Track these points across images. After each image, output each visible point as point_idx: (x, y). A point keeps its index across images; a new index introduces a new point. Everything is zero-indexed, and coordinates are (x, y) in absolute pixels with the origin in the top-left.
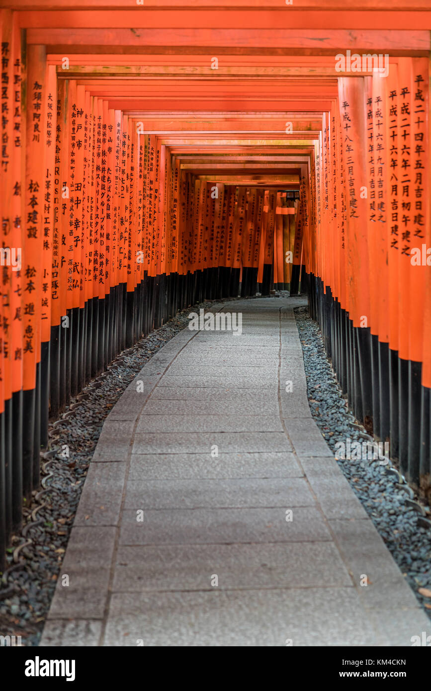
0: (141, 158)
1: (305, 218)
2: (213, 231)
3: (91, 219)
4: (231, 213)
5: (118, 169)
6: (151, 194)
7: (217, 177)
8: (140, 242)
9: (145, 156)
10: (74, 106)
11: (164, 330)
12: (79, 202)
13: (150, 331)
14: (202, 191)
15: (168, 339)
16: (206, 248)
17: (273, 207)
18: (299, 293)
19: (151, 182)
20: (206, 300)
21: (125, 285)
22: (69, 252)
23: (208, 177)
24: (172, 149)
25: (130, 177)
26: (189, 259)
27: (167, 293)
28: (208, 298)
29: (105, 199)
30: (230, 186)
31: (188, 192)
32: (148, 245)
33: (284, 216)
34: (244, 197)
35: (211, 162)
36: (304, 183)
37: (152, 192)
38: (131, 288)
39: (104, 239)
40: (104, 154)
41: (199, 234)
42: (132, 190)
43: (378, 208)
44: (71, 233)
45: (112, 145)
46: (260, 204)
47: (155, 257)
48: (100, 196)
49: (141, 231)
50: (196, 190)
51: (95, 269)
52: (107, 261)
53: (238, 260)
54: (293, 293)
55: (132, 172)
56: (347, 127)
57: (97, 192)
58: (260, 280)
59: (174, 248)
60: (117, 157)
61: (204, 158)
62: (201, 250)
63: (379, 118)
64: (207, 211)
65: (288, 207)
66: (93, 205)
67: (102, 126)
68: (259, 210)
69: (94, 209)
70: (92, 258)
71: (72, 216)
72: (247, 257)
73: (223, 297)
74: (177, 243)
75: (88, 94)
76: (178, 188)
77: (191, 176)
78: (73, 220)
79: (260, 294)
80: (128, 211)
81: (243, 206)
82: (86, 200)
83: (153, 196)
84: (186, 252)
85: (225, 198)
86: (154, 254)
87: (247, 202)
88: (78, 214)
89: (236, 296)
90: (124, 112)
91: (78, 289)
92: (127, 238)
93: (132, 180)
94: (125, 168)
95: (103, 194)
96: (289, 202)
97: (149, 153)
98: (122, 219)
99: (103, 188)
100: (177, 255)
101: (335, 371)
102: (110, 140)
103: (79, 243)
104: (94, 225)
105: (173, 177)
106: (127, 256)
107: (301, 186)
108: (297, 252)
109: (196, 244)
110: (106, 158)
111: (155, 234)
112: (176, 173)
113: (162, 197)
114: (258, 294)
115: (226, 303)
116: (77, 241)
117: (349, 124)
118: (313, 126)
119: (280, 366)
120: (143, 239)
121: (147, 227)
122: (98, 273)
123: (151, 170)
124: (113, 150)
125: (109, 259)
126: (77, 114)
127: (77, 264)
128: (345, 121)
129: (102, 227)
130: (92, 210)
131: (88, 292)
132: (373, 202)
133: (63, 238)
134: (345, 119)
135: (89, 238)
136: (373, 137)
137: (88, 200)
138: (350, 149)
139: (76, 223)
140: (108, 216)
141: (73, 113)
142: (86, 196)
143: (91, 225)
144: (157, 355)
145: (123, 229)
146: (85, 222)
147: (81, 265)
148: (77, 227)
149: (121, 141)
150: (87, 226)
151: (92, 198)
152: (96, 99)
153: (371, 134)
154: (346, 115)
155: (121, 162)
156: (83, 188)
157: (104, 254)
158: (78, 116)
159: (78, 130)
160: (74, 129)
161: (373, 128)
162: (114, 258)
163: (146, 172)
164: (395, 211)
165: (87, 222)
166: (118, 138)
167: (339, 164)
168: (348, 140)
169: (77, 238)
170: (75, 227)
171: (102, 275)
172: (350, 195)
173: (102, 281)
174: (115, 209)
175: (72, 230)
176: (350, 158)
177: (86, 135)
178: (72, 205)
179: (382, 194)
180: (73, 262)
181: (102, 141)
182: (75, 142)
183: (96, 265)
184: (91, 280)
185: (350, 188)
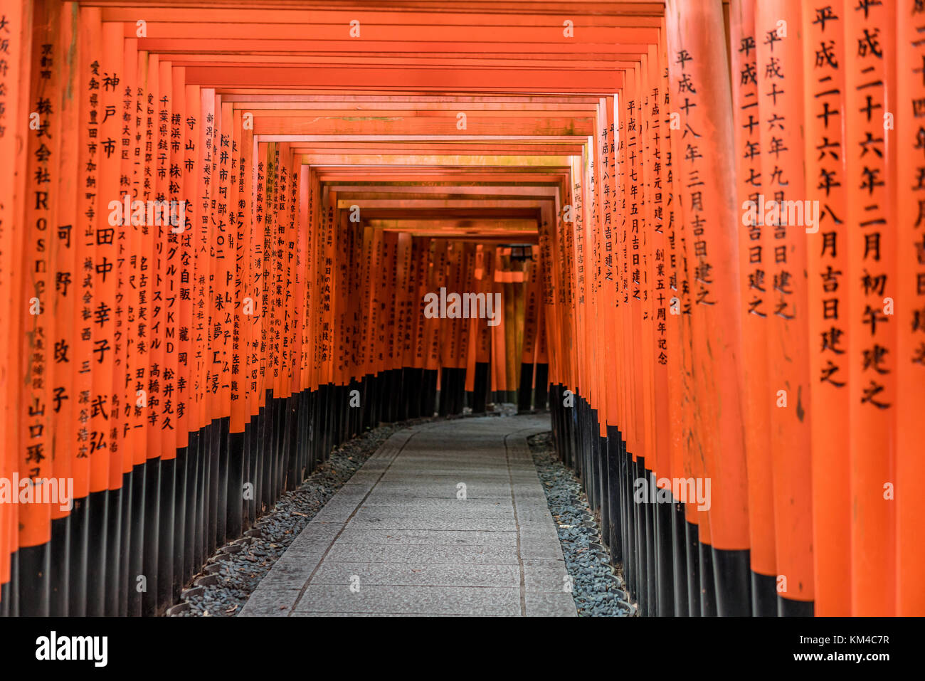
0: (260, 186)
1: (548, 290)
2: (393, 310)
3: (143, 301)
4: (423, 281)
5: (209, 202)
6: (280, 251)
7: (401, 223)
8: (258, 338)
9: (269, 181)
10: (95, 66)
11: (304, 492)
12: (108, 268)
13: (278, 495)
14: (375, 245)
15: (312, 511)
16: (381, 338)
17: (489, 271)
18: (532, 408)
19: (281, 229)
20: (381, 424)
21: (225, 421)
22: (81, 375)
23: (386, 222)
24: (323, 174)
25: (237, 218)
26: (353, 358)
27: (312, 422)
28: (385, 420)
29: (177, 262)
30: (422, 238)
31: (352, 246)
32: (275, 342)
33: (505, 285)
34: (443, 256)
35: (390, 197)
36: (546, 233)
37: (283, 247)
38: (237, 427)
39: (175, 340)
40: (174, 171)
41: (371, 316)
42: (241, 243)
43: (775, 286)
44: (86, 334)
45: (194, 155)
46: (469, 267)
47: (289, 363)
48: (164, 255)
49: (260, 319)
50: (366, 243)
51: (152, 402)
52: (182, 383)
53: (434, 356)
54: (523, 409)
55: (242, 210)
56: (687, 105)
57: (159, 247)
58: (470, 386)
59: (325, 342)
60: (207, 181)
61: (378, 189)
62: (374, 342)
63: (776, 79)
64: (384, 277)
65: (512, 270)
66: (148, 273)
67: (169, 118)
68: (468, 276)
69: (149, 281)
70: (145, 381)
71: (88, 298)
72: (448, 351)
73: (410, 417)
74: (332, 334)
75: (132, 45)
76: (333, 241)
78: (93, 306)
79: (471, 410)
80: (232, 282)
81: (441, 270)
82: (127, 263)
83: (285, 255)
84: (349, 347)
85: (413, 258)
86: (288, 357)
87: (449, 263)
88: (106, 291)
89: (431, 415)
90: (223, 95)
91: (104, 453)
92: (231, 333)
93: (241, 224)
94: (227, 201)
95: (173, 251)
96: (514, 263)
97: (276, 176)
98: (219, 297)
99: (172, 238)
100: (331, 353)
101: (634, 598)
102: (190, 147)
103: (109, 355)
104: (148, 313)
105: (324, 221)
106: (230, 366)
107: (541, 238)
108: (529, 343)
109: (365, 332)
110: (180, 181)
111: (289, 321)
112: (331, 215)
113: (303, 257)
114: (467, 410)
115: (415, 429)
116: (102, 349)
117: (693, 98)
118: (578, 127)
119: (522, 584)
120: (264, 332)
121: (273, 310)
122: (159, 409)
123: (282, 207)
124: (195, 165)
125: (186, 379)
126: (102, 83)
127: (103, 399)
128: (681, 93)
129: (170, 317)
130: (143, 284)
131: (134, 451)
132: (758, 271)
133: (62, 348)
134: (682, 88)
135: (137, 340)
136: (757, 123)
137: (133, 263)
138: (695, 154)
139: (99, 312)
140: (185, 294)
141: (93, 81)
142: (127, 255)
143: (141, 314)
144: (287, 555)
145: (220, 317)
146: (125, 310)
147: (115, 399)
148: (102, 321)
149: (215, 150)
150: (130, 317)
151: (144, 260)
152: (154, 58)
153: (751, 117)
154: (685, 80)
155: (217, 190)
156: (120, 238)
157: (175, 370)
158: (107, 89)
159: (106, 118)
160: (94, 114)
161: (756, 104)
162: (198, 374)
163: (271, 211)
164: (830, 295)
165: (131, 310)
166: (208, 143)
167: (649, 192)
168: (690, 133)
169: (102, 344)
170: (97, 322)
171: (170, 413)
172: (697, 255)
173: (170, 423)
174: (202, 280)
175: (89, 329)
176: (695, 175)
177: (126, 130)
178: (89, 275)
179: (784, 254)
180: (91, 396)
181: (169, 146)
182: (97, 141)
183: (154, 394)
184: (141, 426)
185: (695, 239)
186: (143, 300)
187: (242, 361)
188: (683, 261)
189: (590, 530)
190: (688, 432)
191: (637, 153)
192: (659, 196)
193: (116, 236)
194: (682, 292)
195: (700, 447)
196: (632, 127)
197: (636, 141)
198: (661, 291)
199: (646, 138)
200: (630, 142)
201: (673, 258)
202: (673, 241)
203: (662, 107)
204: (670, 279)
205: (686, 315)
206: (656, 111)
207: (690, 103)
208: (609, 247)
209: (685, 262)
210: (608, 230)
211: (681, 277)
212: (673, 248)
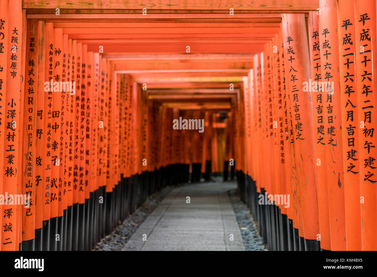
0: (117, 91)
2: (171, 140)
5: (97, 99)
7: (174, 104)
8: (117, 153)
9: (121, 89)
10: (51, 46)
11: (136, 215)
12: (57, 127)
13: (126, 216)
15: (140, 223)
16: (167, 152)
17: (211, 123)
18: (229, 178)
19: (126, 108)
20: (167, 186)
21: (104, 188)
22: (47, 170)
23: (168, 104)
24: (142, 86)
25: (109, 105)
26: (156, 160)
28: (169, 184)
29: (84, 123)
30: (183, 110)
31: (155, 114)
32: (124, 154)
33: (218, 129)
35: (170, 94)
36: (234, 108)
37: (127, 116)
38: (109, 190)
39: (84, 155)
40: (83, 87)
41: (163, 142)
42: (110, 114)
43: (328, 132)
44: (49, 154)
45: (91, 80)
47: (129, 162)
48: (79, 121)
49: (118, 145)
50: (160, 113)
51: (75, 180)
52: (87, 172)
53: (188, 158)
54: (225, 180)
55: (110, 101)
56: (291, 59)
57: (77, 118)
58: (203, 170)
60: (96, 90)
61: (165, 91)
62: (164, 153)
63: (327, 49)
64: (168, 127)
65: (220, 123)
66: (73, 128)
67: (81, 65)
69: (73, 132)
70: (72, 172)
71: (49, 139)
72: (194, 156)
74: (147, 150)
75: (66, 36)
76: (147, 112)
77: (157, 103)
78: (51, 143)
79: (204, 180)
80: (107, 131)
82: (65, 125)
83: (128, 119)
84: (154, 155)
88: (56, 136)
89: (188, 182)
90: (102, 55)
91: (56, 202)
92: (106, 151)
93: (110, 107)
94: (104, 98)
95: (83, 119)
96: (221, 119)
97: (124, 87)
98: (101, 137)
99: (83, 114)
102: (89, 77)
103: (58, 162)
104: (73, 145)
105: (143, 105)
106: (106, 165)
107: (232, 110)
110: (85, 91)
111: (130, 146)
112: (146, 102)
113: (135, 119)
116: (55, 160)
117: (294, 56)
120: (120, 151)
121: (123, 141)
122: (78, 183)
123: (126, 99)
124: (92, 84)
125: (88, 170)
126: (54, 52)
127: (55, 180)
128: (289, 54)
129: (82, 146)
130: (71, 132)
131: (68, 200)
132: (321, 126)
133: (39, 160)
134: (289, 52)
135: (69, 155)
136: (320, 66)
137: (67, 124)
138: (295, 79)
139: (54, 145)
140: (88, 136)
141: (51, 51)
142: (65, 122)
143: (71, 145)
144: (130, 242)
145: (102, 145)
146: (64, 143)
147: (60, 180)
148: (55, 149)
149: (99, 77)
150: (66, 146)
151: (71, 123)
152: (75, 41)
153: (317, 64)
154: (290, 49)
155: (100, 93)
156: (62, 115)
157: (84, 167)
158: (56, 55)
159: (56, 66)
160: (51, 65)
161: (320, 58)
162: (93, 168)
163: (122, 101)
164: (351, 137)
165: (66, 143)
166: (97, 75)
167: (276, 93)
168: (292, 70)
169: (55, 158)
170: (53, 149)
171: (82, 184)
172: (296, 119)
173: (83, 189)
174: (95, 130)
175: (50, 152)
176: (295, 87)
177: (64, 71)
178: (49, 130)
179: (332, 119)
180: (50, 179)
181: (81, 76)
182: (52, 76)
183: (76, 177)
184: (71, 190)
185: (295, 113)
186: (71, 139)
187: (111, 162)
188: (290, 121)
189: (254, 230)
190: (294, 191)
191: (271, 77)
192: (280, 95)
193: (60, 114)
194: (290, 134)
195: (299, 198)
196: (269, 66)
197: (271, 72)
198: (282, 133)
199: (275, 71)
200: (268, 72)
201: (287, 120)
202: (286, 113)
203: (281, 59)
204: (285, 129)
205: (292, 144)
206: (278, 60)
207: (292, 58)
208: (260, 115)
209: (291, 122)
210: (260, 108)
211: (290, 128)
212: (286, 116)
